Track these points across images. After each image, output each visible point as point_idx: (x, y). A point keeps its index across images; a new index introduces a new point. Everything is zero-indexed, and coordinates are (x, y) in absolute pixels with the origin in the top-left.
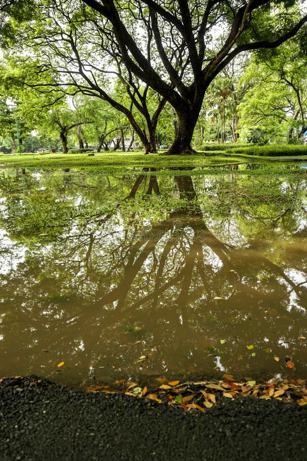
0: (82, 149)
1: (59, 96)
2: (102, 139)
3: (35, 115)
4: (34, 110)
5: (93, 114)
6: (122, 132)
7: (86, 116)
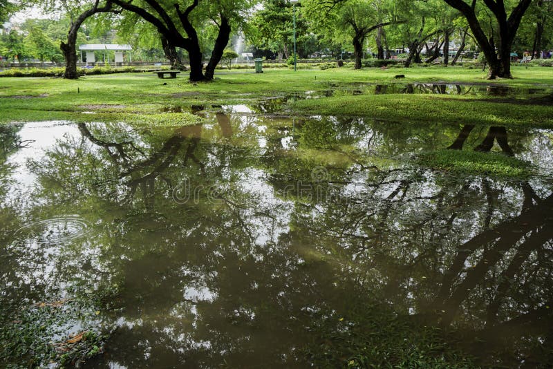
0: (380, 60)
2: (414, 47)
3: (323, 14)
4: (322, 6)
5: (406, 10)
6: (447, 34)
7: (394, 13)
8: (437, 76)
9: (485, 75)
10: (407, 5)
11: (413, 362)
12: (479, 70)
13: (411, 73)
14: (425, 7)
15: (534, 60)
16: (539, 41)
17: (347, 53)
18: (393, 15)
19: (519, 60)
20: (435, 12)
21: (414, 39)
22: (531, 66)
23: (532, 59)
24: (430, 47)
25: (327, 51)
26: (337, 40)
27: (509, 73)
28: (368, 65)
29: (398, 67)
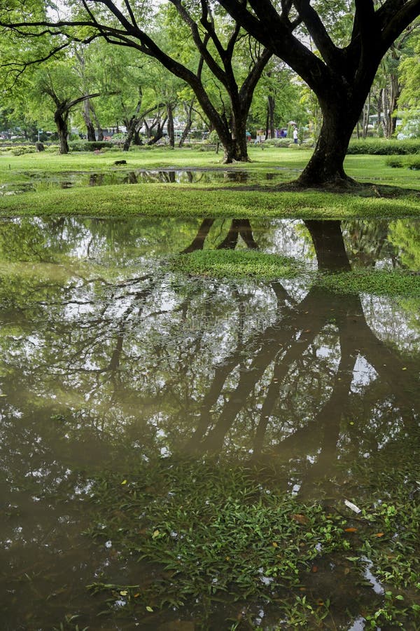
0: (92, 142)
1: (59, 43)
2: (132, 125)
3: (10, 78)
4: (8, 69)
5: (118, 78)
6: (170, 109)
7: (105, 82)
8: (165, 160)
9: (221, 158)
10: (120, 72)
11: (230, 516)
12: (211, 152)
13: (134, 158)
14: (141, 75)
15: (268, 140)
16: (272, 119)
17: (45, 133)
18: (103, 84)
19: (252, 140)
20: (153, 81)
21: (131, 115)
22: (267, 147)
23: (266, 138)
24: (150, 125)
25: (18, 131)
26: (32, 115)
27: (247, 155)
28: (76, 149)
29: (116, 151)
